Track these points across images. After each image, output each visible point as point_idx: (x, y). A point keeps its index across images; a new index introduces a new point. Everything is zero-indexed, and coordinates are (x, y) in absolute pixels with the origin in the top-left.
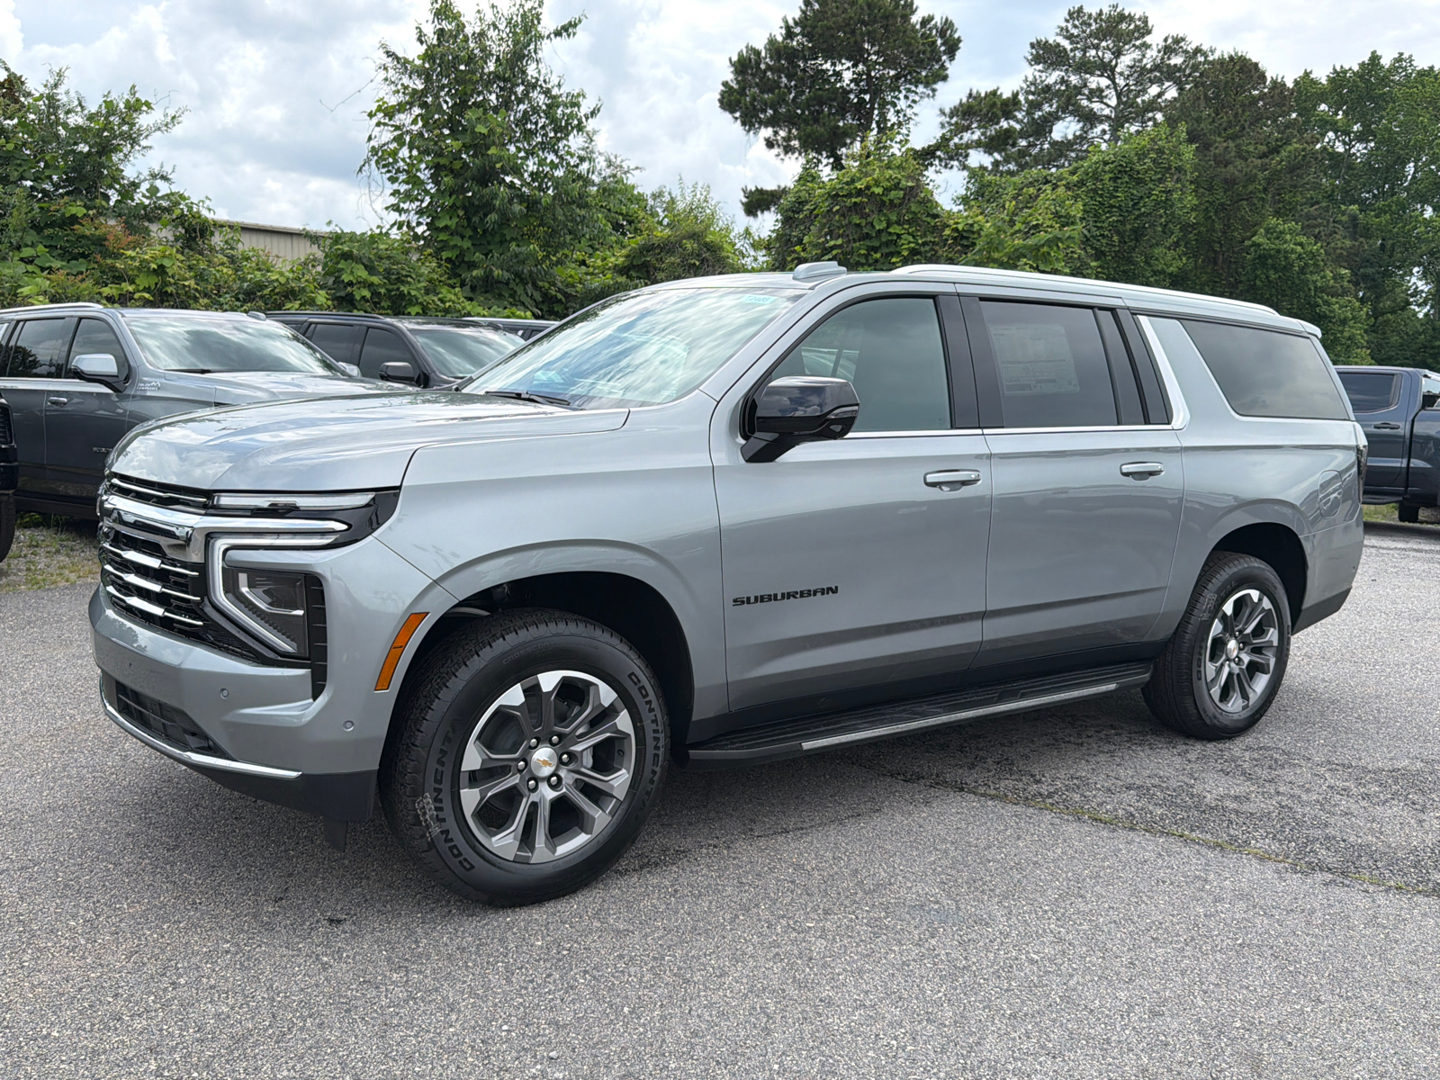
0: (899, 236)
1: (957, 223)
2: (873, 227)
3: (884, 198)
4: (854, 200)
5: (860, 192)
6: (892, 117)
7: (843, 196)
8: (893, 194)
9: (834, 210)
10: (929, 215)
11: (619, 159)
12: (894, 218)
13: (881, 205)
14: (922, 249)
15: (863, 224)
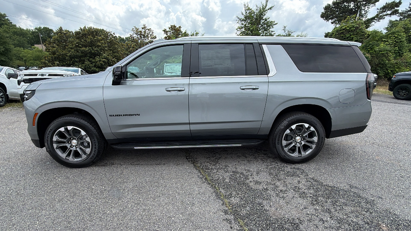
0: (353, 38)
1: (369, 33)
2: (346, 36)
3: (350, 30)
4: (341, 31)
5: (343, 29)
6: (363, 12)
7: (339, 31)
8: (352, 29)
9: (337, 34)
10: (362, 32)
11: (291, 31)
12: (352, 34)
13: (349, 31)
14: (359, 40)
15: (344, 36)
